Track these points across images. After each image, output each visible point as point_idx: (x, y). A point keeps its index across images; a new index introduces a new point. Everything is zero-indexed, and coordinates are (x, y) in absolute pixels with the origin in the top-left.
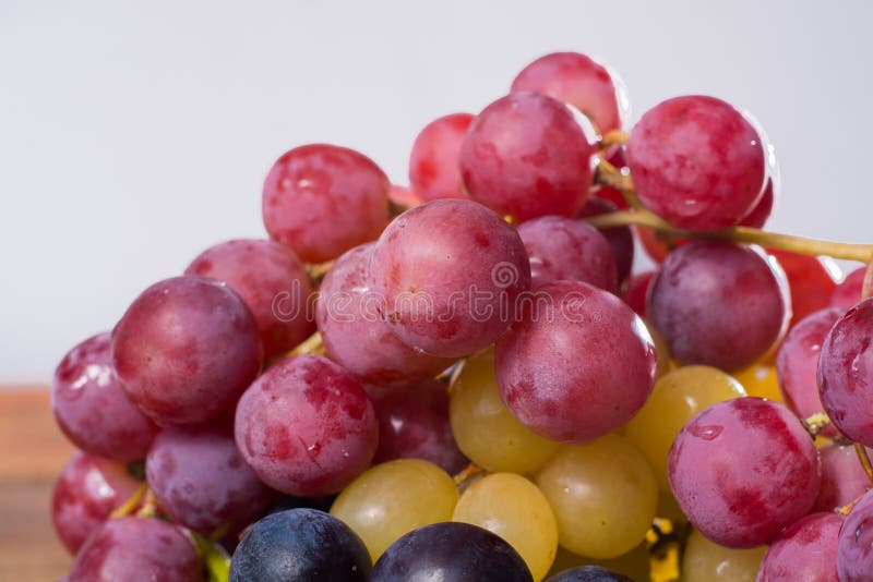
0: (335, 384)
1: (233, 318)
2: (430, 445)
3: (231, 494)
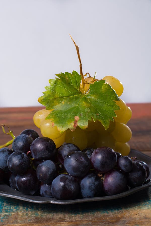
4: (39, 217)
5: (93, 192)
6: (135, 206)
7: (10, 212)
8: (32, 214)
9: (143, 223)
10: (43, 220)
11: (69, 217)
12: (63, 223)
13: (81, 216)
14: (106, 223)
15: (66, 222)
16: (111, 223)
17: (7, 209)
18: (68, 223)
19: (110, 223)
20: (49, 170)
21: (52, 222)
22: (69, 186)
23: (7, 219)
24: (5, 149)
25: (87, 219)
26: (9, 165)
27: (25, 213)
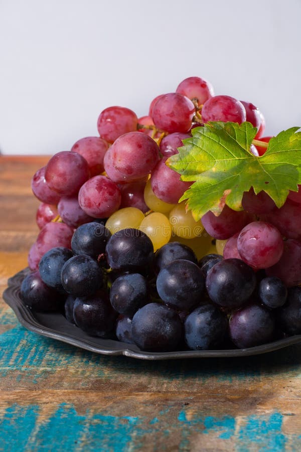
0: (105, 185)
1: (78, 164)
2: (139, 203)
3: (79, 217)
4: (104, 379)
5: (206, 339)
6: (287, 371)
7: (54, 365)
8: (93, 373)
9: (289, 406)
10: (108, 386)
11: (158, 383)
12: (142, 395)
13: (179, 384)
14: (221, 400)
15: (148, 393)
16: (229, 400)
17: (52, 360)
18: (151, 395)
19: (228, 402)
20: (133, 292)
21: (124, 390)
22: (161, 327)
23: (46, 378)
24: (58, 251)
25: (188, 391)
26: (63, 279)
27: (80, 370)
